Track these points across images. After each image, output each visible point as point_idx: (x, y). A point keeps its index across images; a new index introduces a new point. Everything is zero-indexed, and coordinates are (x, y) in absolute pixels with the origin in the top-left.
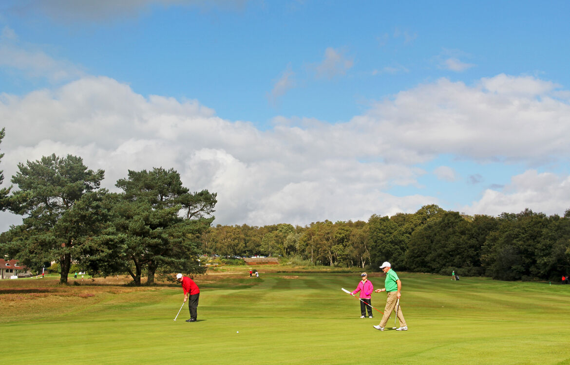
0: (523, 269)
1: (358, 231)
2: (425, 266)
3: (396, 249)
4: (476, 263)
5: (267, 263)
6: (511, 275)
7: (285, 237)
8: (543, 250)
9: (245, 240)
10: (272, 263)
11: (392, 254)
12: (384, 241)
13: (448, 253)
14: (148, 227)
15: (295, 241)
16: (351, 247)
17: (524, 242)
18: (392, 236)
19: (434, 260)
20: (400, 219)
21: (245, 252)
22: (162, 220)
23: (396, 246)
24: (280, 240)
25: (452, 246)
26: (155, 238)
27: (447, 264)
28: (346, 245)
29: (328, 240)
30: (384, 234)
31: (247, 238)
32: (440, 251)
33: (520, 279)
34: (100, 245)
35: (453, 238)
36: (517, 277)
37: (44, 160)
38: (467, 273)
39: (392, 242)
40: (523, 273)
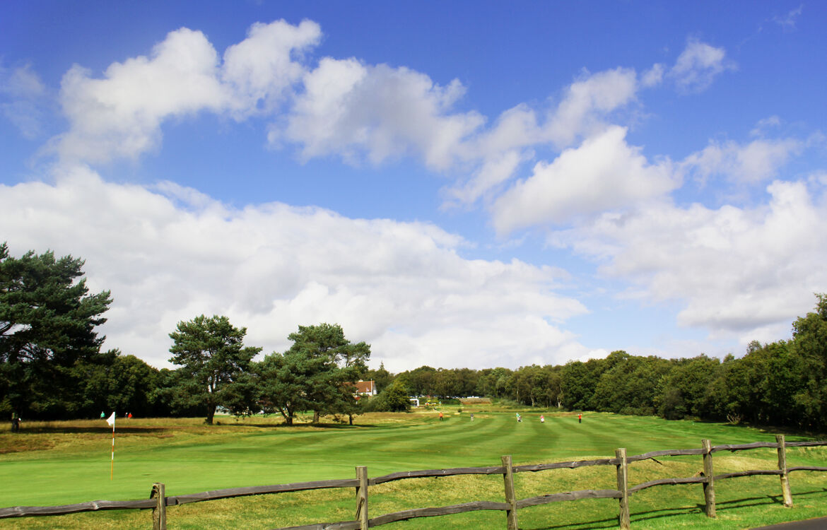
0: (685, 409)
1: (554, 376)
2: (609, 407)
3: (587, 391)
4: (651, 404)
5: (480, 403)
6: (675, 414)
7: (497, 379)
8: (698, 392)
9: (464, 382)
10: (485, 403)
11: (583, 395)
12: (575, 384)
13: (627, 395)
14: (293, 375)
15: (505, 384)
16: (549, 389)
17: (686, 385)
18: (582, 379)
19: (615, 401)
20: (592, 364)
21: (464, 393)
22: (309, 369)
23: (587, 389)
24: (493, 382)
25: (631, 389)
26: (298, 384)
27: (626, 405)
28: (544, 387)
29: (529, 382)
30: (575, 377)
31: (466, 381)
32: (620, 393)
33: (683, 418)
34: (234, 391)
35: (632, 381)
36: (680, 416)
37: (197, 320)
38: (642, 412)
39: (582, 385)
40: (686, 413)
